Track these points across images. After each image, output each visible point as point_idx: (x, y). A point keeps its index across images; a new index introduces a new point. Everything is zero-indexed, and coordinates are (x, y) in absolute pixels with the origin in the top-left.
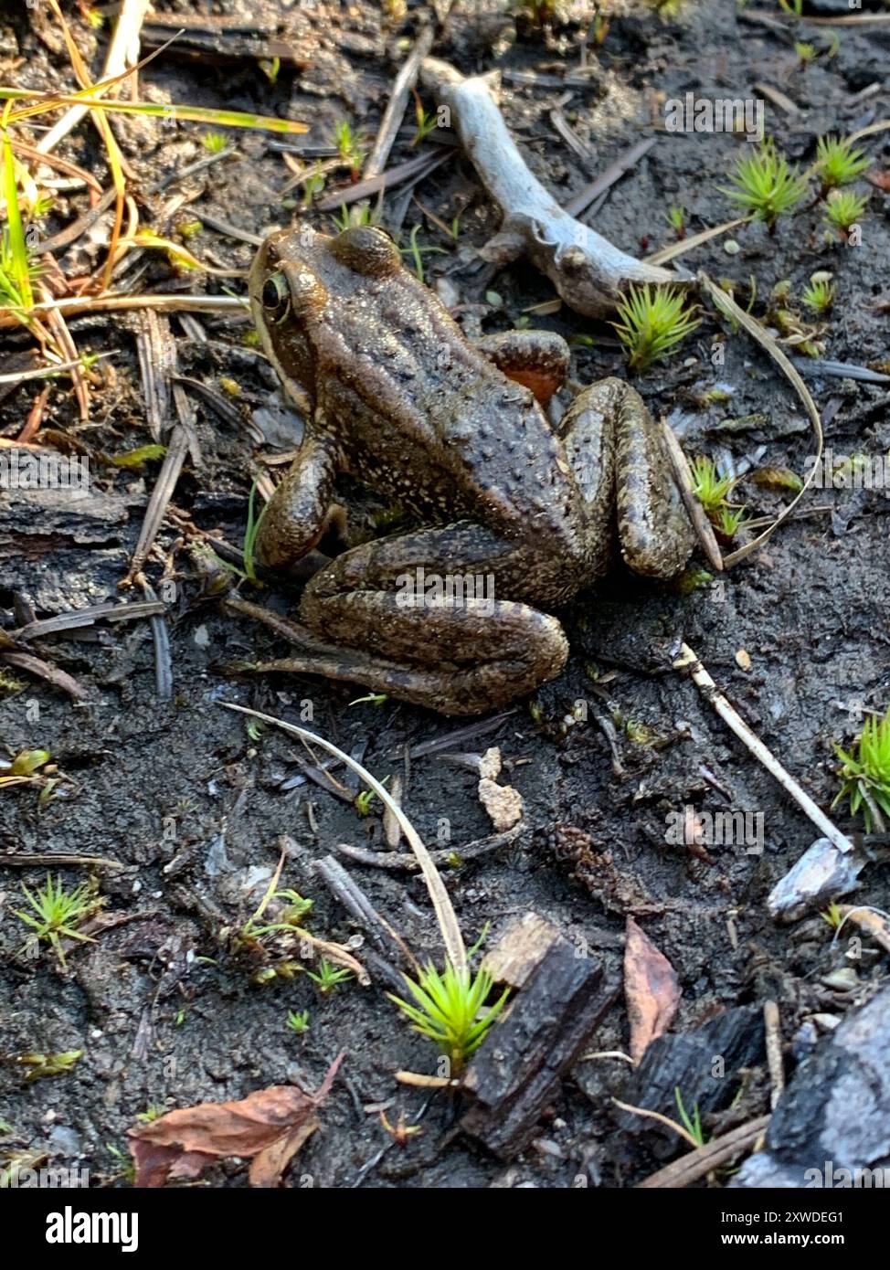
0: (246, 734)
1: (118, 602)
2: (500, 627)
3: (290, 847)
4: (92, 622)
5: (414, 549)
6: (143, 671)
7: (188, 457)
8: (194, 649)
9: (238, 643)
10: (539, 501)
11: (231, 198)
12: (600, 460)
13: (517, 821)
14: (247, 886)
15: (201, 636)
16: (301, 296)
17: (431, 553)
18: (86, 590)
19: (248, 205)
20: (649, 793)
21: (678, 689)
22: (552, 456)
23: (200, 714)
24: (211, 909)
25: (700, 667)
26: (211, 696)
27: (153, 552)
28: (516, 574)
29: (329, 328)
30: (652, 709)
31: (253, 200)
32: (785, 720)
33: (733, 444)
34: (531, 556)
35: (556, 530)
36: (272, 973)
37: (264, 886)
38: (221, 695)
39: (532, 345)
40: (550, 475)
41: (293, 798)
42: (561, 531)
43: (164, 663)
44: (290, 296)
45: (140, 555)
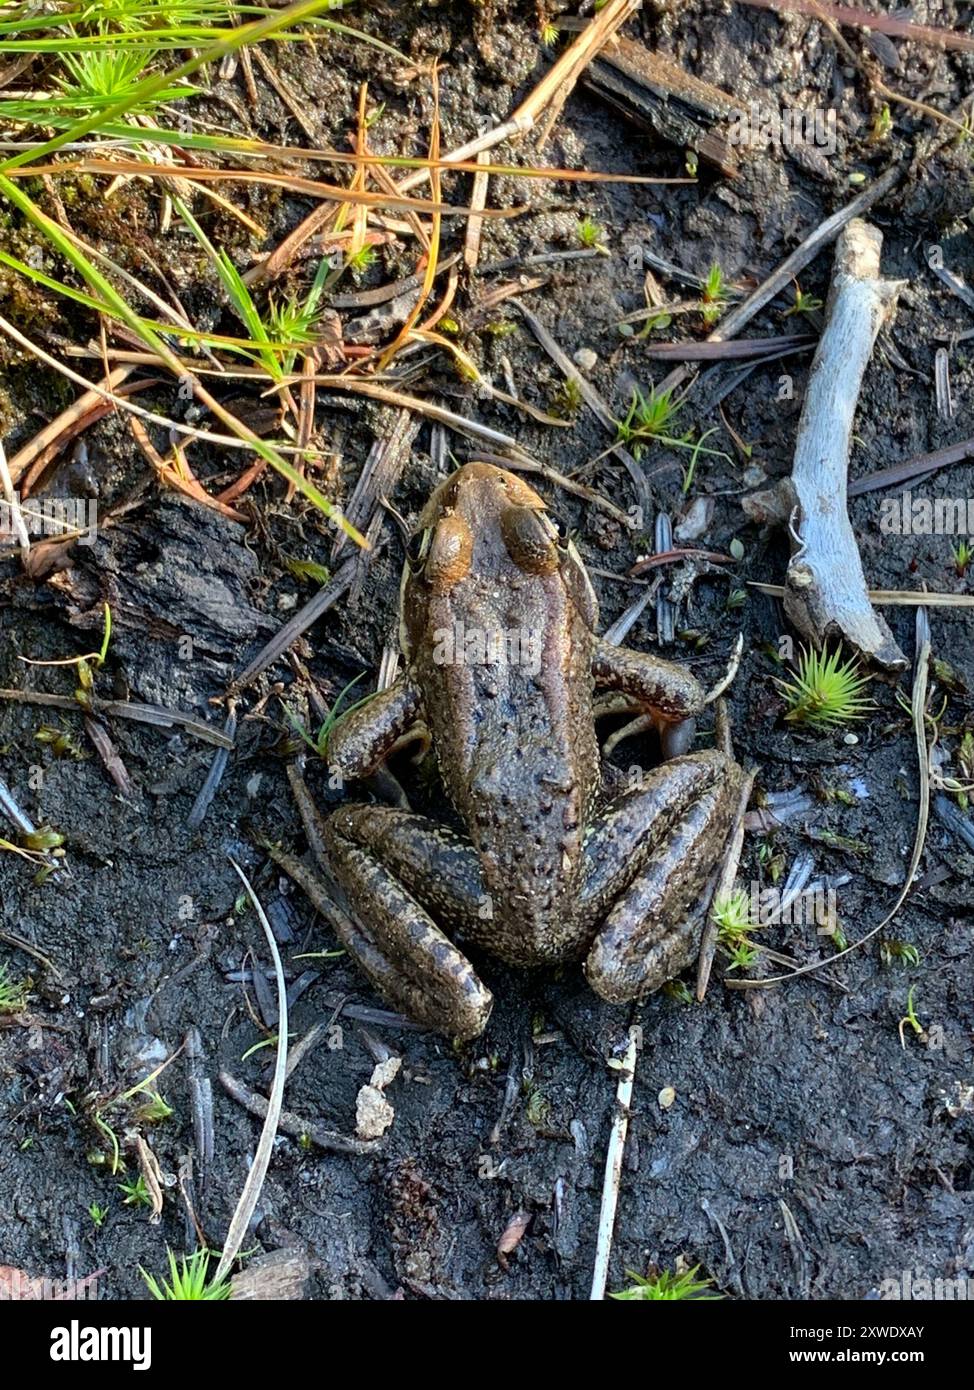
0: (233, 904)
1: (203, 716)
2: (435, 976)
3: (194, 1043)
4: (170, 725)
5: (416, 851)
6: (185, 794)
7: (345, 594)
8: (243, 793)
9: (278, 808)
10: (526, 884)
11: (571, 300)
12: (625, 858)
13: (375, 1137)
14: (142, 1057)
15: (253, 785)
16: (435, 567)
17: (425, 865)
18: (183, 691)
19: (584, 314)
20: (504, 1175)
21: (600, 1087)
22: (562, 848)
23: (211, 860)
24: (104, 1059)
25: (631, 1077)
26: (228, 848)
27: (258, 681)
28: (484, 928)
29: (449, 604)
30: (568, 1090)
31: (593, 311)
32: (655, 1184)
33: (823, 857)
34: (502, 923)
35: (529, 917)
36: (102, 1159)
37: (153, 1066)
38: (236, 852)
39: (658, 687)
40: (549, 866)
41: (229, 992)
42: (533, 921)
43: (206, 797)
44: (425, 561)
45: (242, 681)
